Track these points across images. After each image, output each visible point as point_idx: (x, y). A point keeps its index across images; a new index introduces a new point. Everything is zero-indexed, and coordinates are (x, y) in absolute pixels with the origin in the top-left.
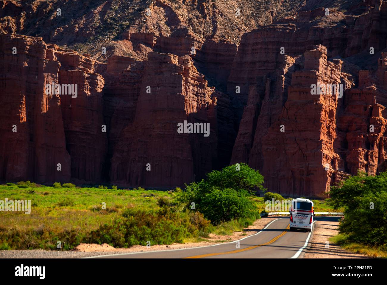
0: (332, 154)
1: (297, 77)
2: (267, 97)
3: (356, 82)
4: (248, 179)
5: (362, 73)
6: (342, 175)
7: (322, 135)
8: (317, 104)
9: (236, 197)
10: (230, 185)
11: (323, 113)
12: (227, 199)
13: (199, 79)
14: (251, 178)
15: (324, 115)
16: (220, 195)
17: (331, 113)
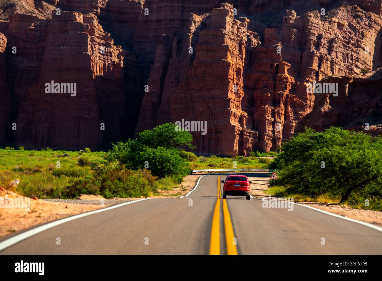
0: (240, 112)
1: (205, 35)
2: (174, 55)
3: (262, 40)
4: (178, 138)
5: (268, 32)
6: (249, 133)
7: (229, 93)
8: (224, 62)
9: (169, 155)
10: (161, 144)
11: (231, 71)
12: (161, 157)
13: (105, 38)
14: (180, 137)
15: (232, 74)
16: (154, 153)
17: (238, 72)
